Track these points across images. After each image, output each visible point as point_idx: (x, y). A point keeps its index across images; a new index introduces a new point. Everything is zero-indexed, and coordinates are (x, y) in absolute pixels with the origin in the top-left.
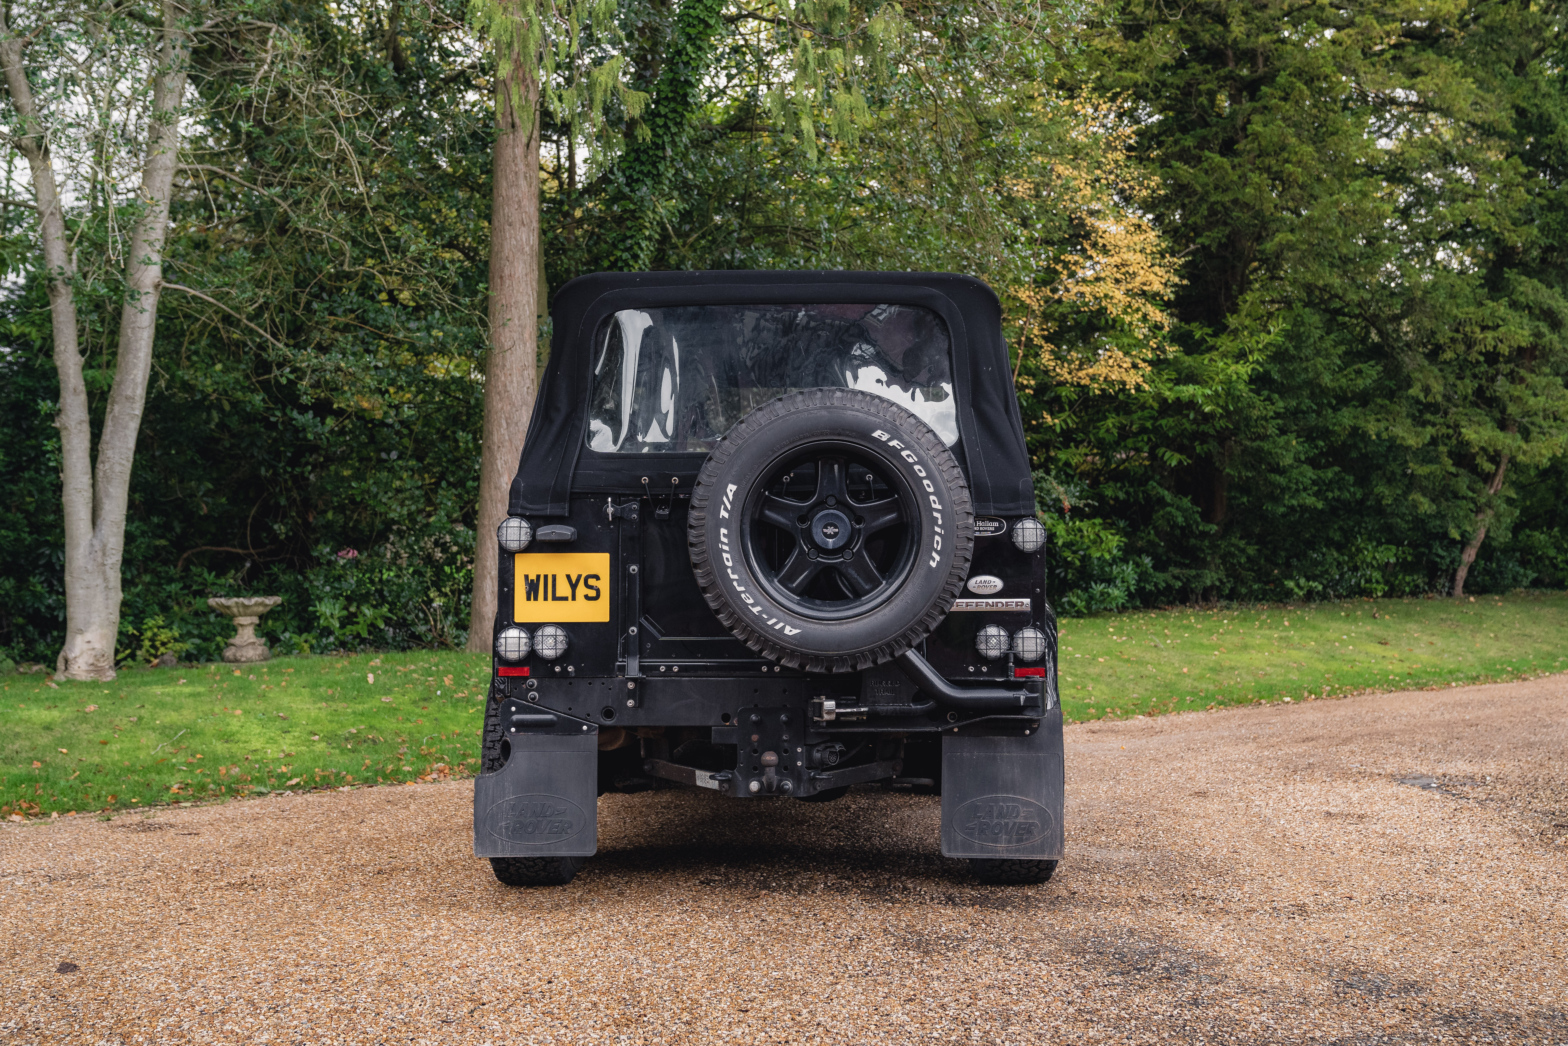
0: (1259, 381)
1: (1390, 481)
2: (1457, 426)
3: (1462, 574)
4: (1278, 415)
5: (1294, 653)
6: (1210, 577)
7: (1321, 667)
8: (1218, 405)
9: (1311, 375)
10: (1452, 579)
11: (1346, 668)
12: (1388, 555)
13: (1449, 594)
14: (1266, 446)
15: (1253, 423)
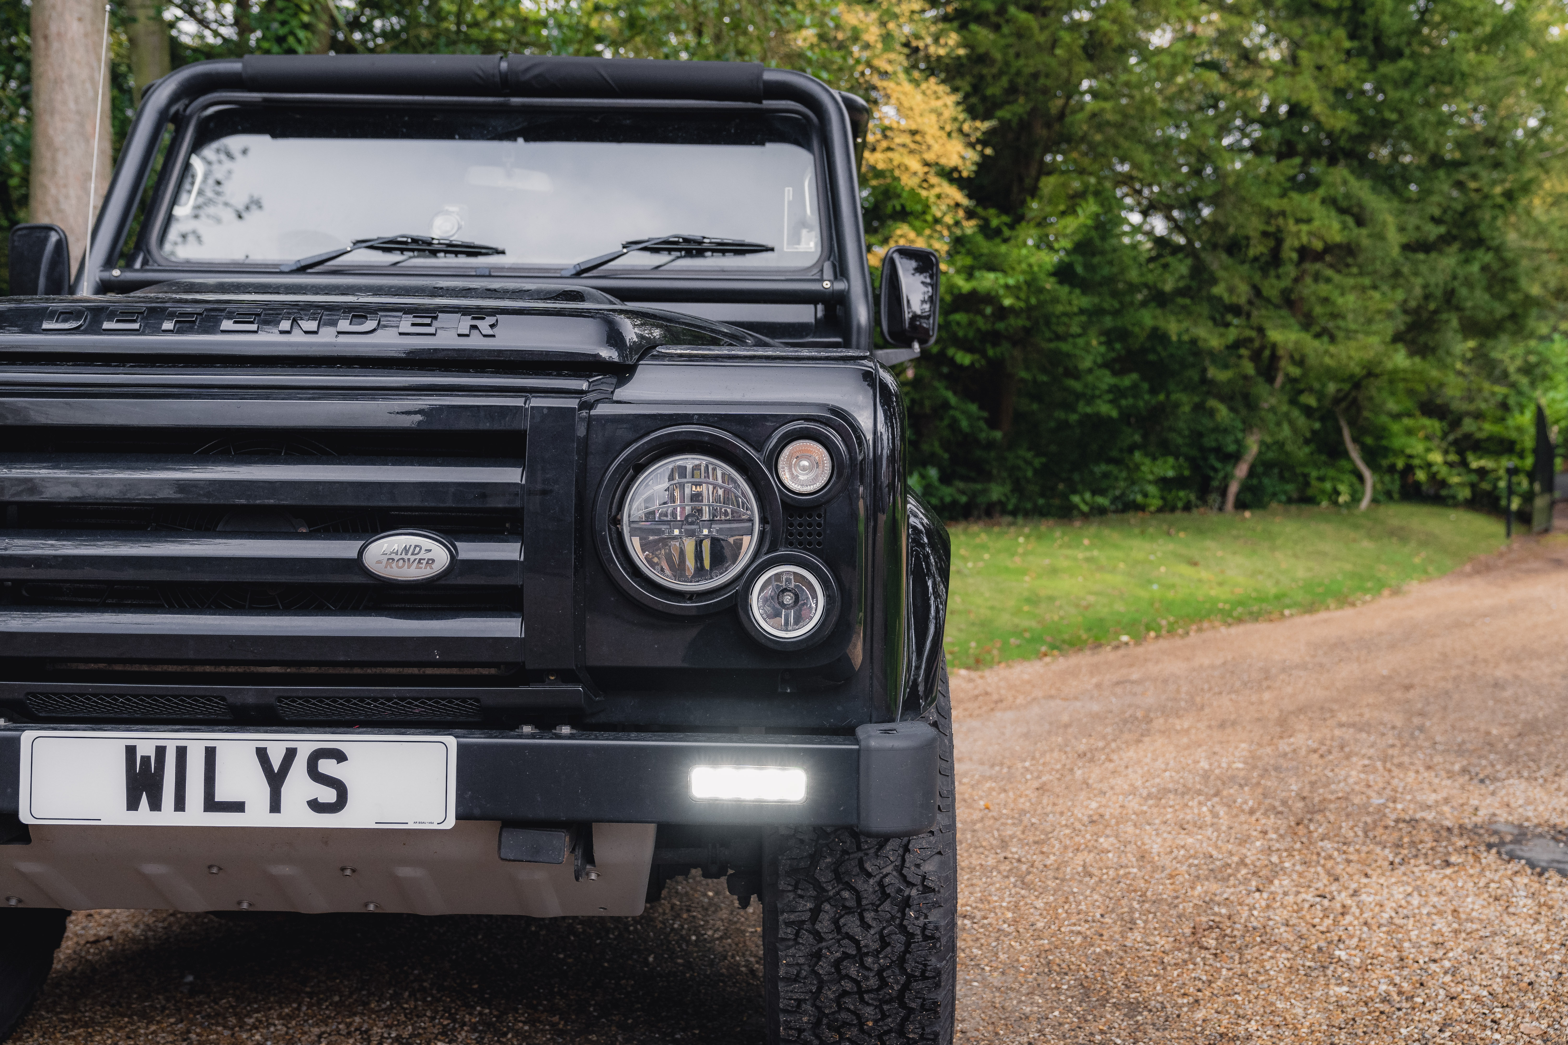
0: (1063, 273)
1: (1189, 388)
2: (1261, 330)
3: (1234, 488)
4: (1082, 311)
5: (1109, 577)
6: (996, 492)
7: (1143, 594)
8: (1018, 298)
9: (1115, 270)
10: (1223, 493)
11: (1170, 595)
12: (1167, 468)
13: (1221, 509)
14: (1065, 347)
15: (1054, 320)
